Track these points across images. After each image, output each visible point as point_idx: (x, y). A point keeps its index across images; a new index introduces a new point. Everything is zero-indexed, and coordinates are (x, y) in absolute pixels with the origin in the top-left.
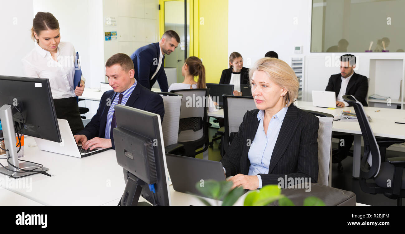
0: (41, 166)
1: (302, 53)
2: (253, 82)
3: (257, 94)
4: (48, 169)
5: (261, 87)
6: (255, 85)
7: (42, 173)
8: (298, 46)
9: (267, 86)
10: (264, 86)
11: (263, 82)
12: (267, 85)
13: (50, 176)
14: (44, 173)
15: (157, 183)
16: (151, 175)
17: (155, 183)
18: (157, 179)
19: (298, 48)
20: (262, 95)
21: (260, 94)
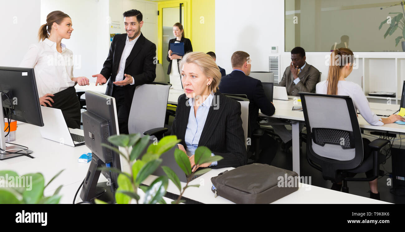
0: (27, 148)
1: (277, 52)
2: (183, 73)
3: (187, 84)
4: (33, 152)
5: (191, 77)
6: (185, 76)
7: (27, 156)
8: (274, 46)
9: (196, 77)
10: (193, 76)
11: (192, 73)
12: (196, 75)
13: (33, 158)
14: (28, 155)
15: (112, 162)
16: (106, 155)
17: (110, 162)
18: (112, 158)
19: (274, 48)
20: (191, 84)
21: (190, 84)
